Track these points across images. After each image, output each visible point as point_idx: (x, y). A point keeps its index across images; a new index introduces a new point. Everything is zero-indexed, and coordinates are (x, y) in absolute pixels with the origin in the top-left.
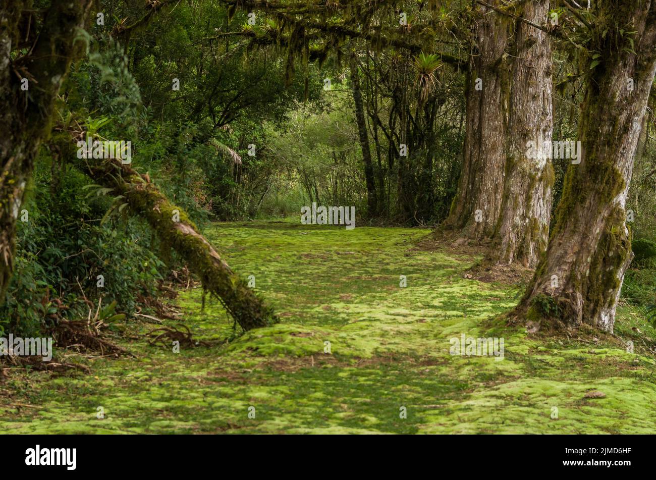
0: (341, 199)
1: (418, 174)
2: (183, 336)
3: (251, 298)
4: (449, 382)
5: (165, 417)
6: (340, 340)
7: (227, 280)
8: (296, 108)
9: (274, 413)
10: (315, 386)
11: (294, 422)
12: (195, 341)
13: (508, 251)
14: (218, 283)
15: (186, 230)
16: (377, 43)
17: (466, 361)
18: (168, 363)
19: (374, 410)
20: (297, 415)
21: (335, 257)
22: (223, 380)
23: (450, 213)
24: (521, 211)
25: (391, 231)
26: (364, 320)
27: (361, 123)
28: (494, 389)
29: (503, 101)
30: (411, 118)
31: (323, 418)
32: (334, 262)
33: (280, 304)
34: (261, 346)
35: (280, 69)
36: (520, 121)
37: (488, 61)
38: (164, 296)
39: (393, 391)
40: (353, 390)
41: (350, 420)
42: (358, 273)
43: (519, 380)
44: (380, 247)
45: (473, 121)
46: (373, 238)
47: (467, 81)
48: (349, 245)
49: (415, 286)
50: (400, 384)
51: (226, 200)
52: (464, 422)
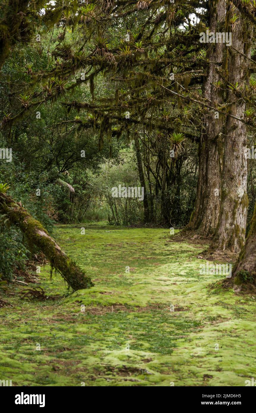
0: (129, 212)
1: (172, 198)
2: (39, 293)
3: (78, 272)
4: (190, 321)
5: (28, 343)
6: (128, 296)
7: (65, 262)
8: (105, 162)
9: (90, 340)
10: (113, 324)
11: (102, 346)
12: (46, 296)
13: (223, 243)
14: (59, 263)
15: (42, 233)
16: (149, 126)
17: (200, 309)
18: (31, 310)
19: (147, 339)
20: (103, 342)
21: (126, 246)
22: (61, 320)
23: (190, 221)
24: (230, 221)
25: (157, 230)
26: (142, 284)
27: (140, 170)
28: (216, 326)
29: (220, 159)
30: (168, 167)
31: (118, 344)
32: (125, 249)
33: (95, 274)
34: (83, 300)
35: (96, 141)
36: (229, 171)
37: (211, 136)
38: (30, 269)
39: (158, 327)
40: (135, 327)
41: (134, 345)
42: (139, 255)
43: (230, 321)
44: (151, 240)
45: (203, 170)
46: (147, 234)
47: (199, 148)
48: (133, 239)
49: (171, 263)
50: (162, 323)
51: (65, 212)
52: (199, 346)
